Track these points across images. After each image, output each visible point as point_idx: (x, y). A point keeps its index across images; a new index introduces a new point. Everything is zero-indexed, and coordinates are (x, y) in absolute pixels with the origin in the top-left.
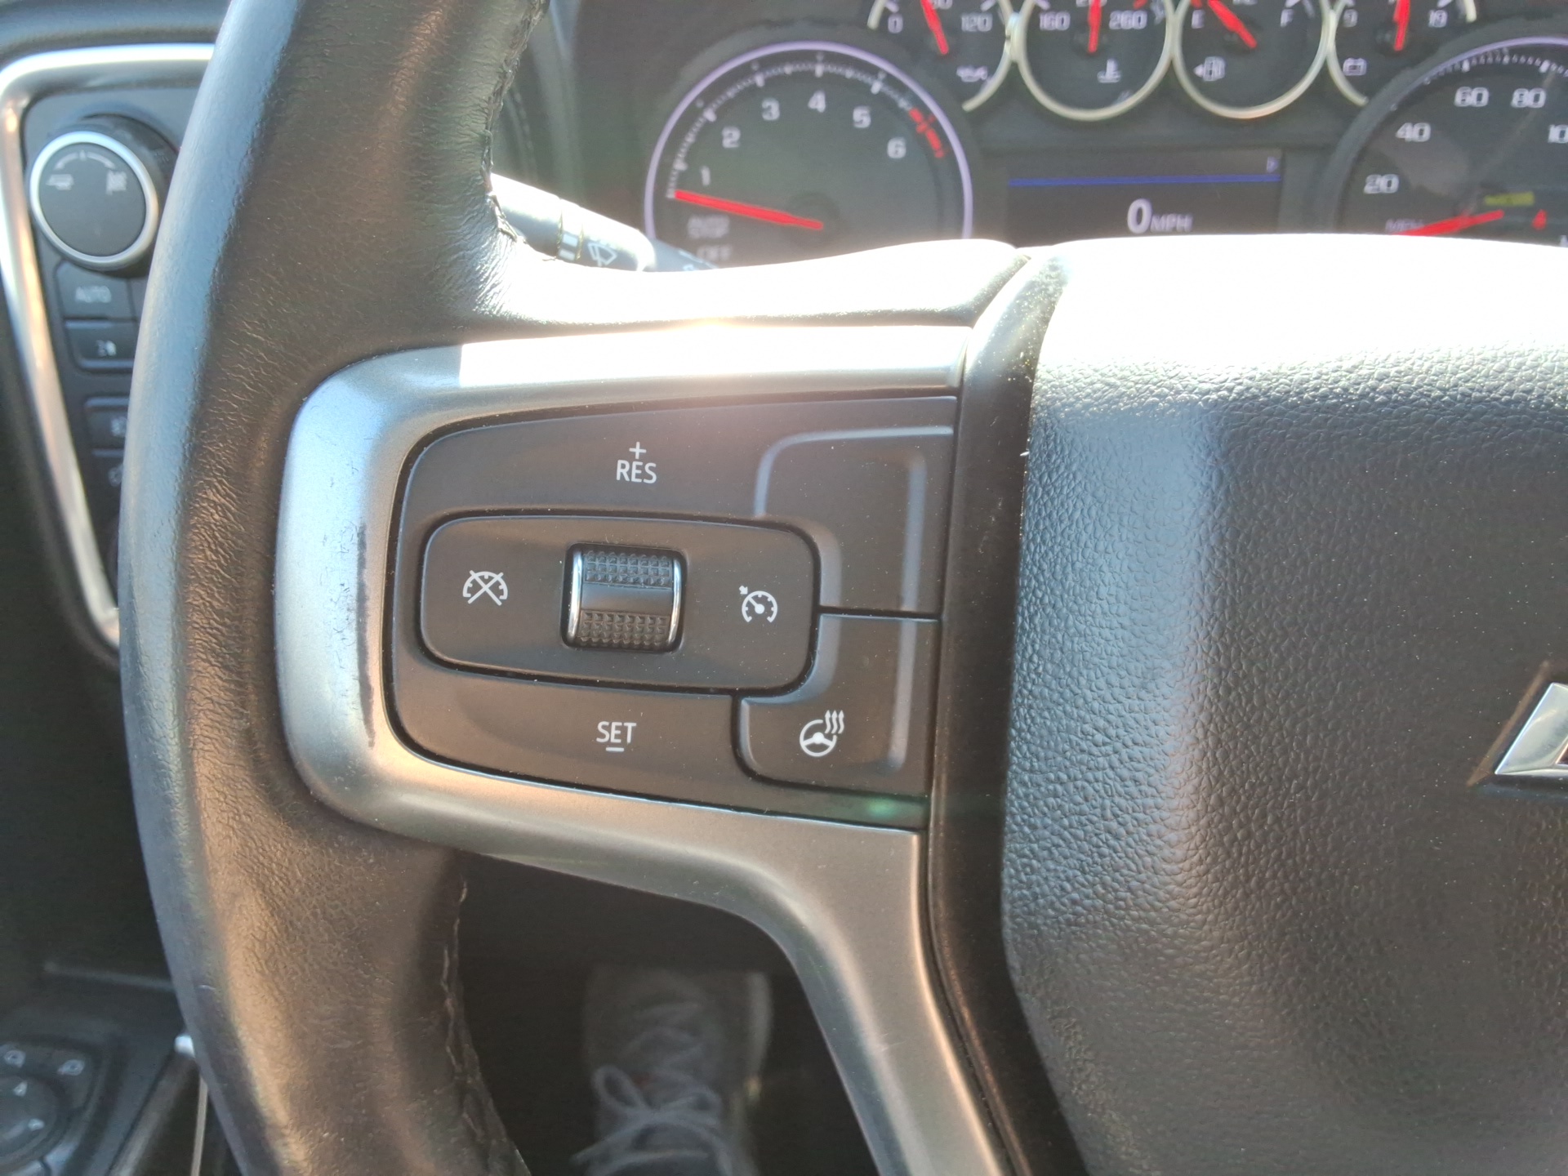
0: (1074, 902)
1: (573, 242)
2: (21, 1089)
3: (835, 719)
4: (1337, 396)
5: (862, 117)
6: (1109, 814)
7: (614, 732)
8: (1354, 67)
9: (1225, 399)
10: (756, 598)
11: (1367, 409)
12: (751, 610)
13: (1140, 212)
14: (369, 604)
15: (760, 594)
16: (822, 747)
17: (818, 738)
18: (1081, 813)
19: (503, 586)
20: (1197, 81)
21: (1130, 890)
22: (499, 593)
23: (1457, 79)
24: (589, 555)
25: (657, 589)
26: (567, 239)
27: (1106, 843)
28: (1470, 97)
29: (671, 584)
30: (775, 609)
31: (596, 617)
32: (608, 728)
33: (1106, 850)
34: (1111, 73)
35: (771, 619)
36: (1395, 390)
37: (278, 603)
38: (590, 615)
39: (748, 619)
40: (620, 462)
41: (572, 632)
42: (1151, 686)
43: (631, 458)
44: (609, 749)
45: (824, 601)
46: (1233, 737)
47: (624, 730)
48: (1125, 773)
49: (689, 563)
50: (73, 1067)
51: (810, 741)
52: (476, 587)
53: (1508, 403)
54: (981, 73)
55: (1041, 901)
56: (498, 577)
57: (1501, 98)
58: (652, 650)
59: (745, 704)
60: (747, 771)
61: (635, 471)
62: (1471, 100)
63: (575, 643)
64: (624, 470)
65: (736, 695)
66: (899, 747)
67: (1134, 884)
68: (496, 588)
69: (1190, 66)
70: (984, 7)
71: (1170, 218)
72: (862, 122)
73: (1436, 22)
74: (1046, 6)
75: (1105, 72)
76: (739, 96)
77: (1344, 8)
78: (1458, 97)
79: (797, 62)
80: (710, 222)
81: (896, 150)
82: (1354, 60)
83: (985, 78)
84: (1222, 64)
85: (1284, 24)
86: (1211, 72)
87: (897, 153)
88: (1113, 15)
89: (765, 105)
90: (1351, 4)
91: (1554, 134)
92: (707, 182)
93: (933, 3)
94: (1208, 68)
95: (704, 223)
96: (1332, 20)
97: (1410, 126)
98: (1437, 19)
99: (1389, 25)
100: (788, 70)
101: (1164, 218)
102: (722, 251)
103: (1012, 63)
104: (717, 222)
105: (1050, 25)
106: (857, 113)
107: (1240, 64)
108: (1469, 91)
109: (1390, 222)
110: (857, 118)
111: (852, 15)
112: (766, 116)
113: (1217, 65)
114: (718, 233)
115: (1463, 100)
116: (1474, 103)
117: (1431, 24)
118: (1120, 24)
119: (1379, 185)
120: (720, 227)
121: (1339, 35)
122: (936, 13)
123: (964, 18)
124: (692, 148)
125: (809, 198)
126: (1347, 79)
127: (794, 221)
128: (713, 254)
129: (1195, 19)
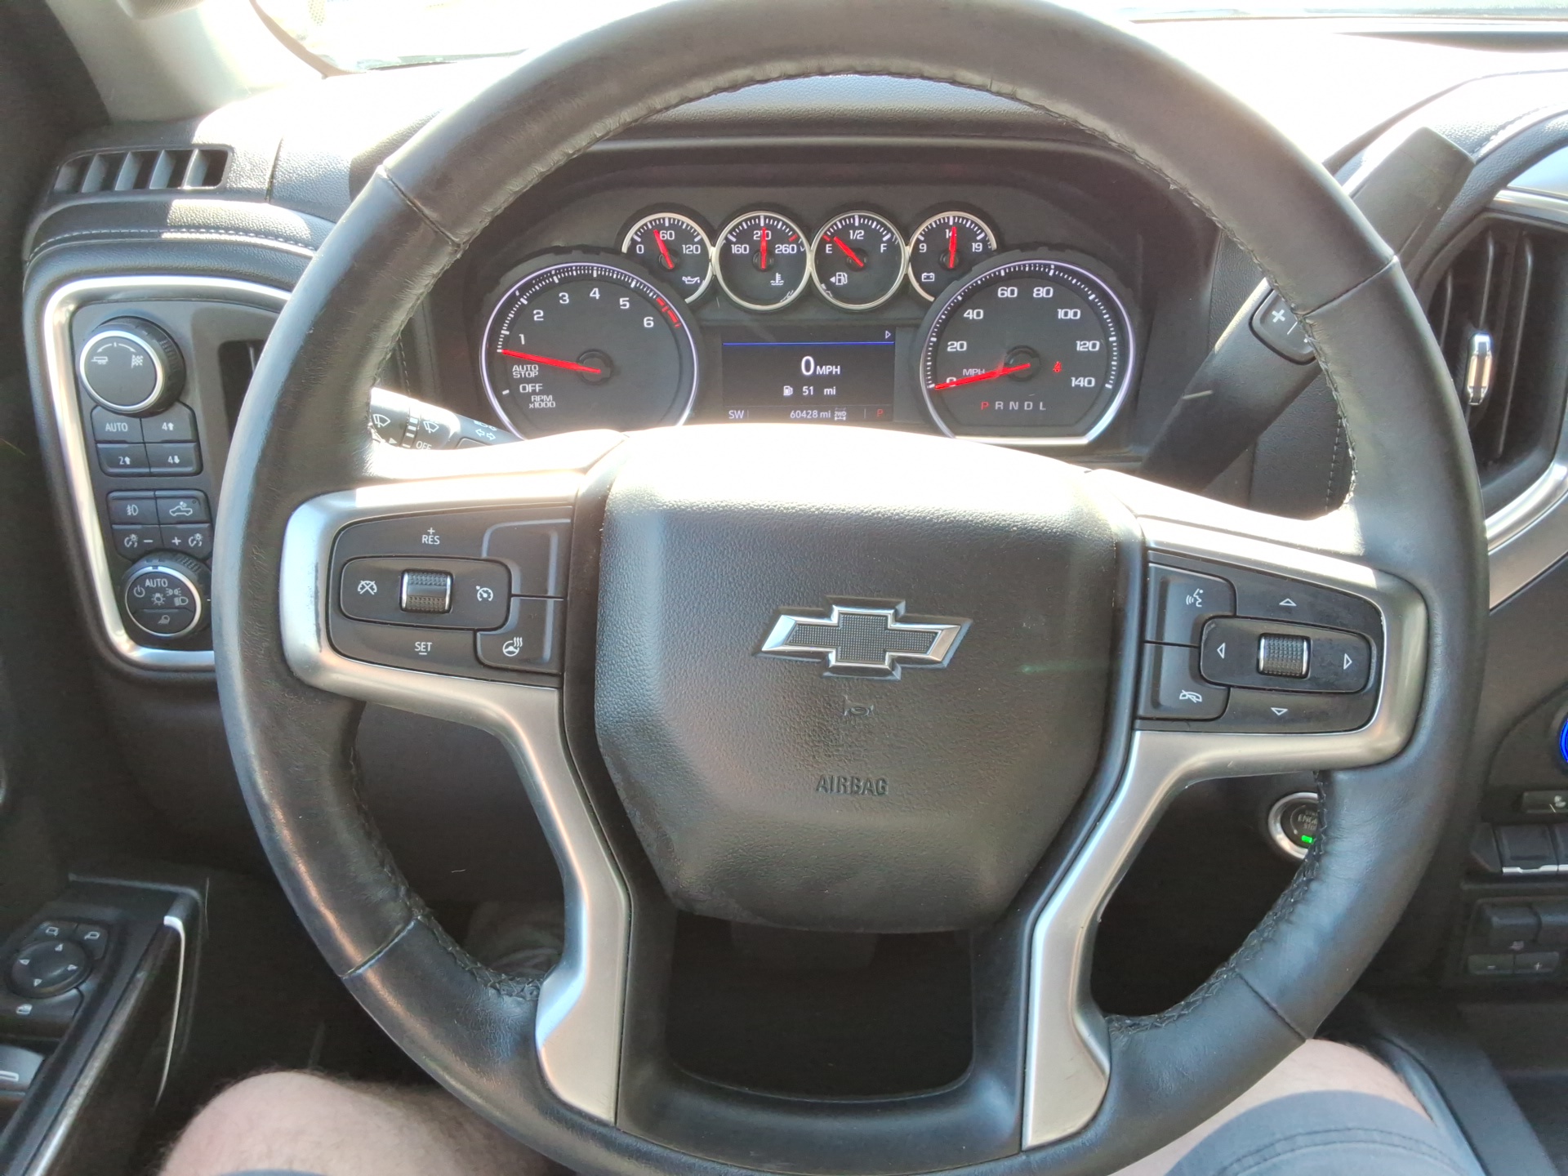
0: (618, 713)
1: (416, 422)
2: (60, 948)
3: (519, 641)
4: (705, 508)
5: (625, 303)
6: (628, 675)
7: (423, 646)
8: (928, 277)
9: (664, 509)
10: (484, 591)
11: (715, 513)
12: (481, 595)
13: (808, 363)
14: (319, 594)
15: (485, 589)
16: (513, 652)
17: (511, 649)
18: (620, 676)
19: (375, 587)
20: (831, 287)
21: (636, 704)
22: (373, 589)
23: (996, 281)
24: (411, 574)
25: (439, 587)
26: (412, 420)
27: (628, 687)
28: (1006, 292)
29: (445, 585)
30: (492, 595)
31: (414, 598)
32: (420, 645)
33: (628, 689)
34: (778, 281)
35: (490, 600)
36: (726, 506)
37: (281, 596)
38: (411, 598)
39: (480, 600)
40: (424, 536)
41: (404, 605)
42: (641, 622)
43: (428, 534)
44: (421, 654)
45: (513, 592)
46: (668, 640)
47: (427, 646)
48: (633, 657)
49: (454, 577)
50: (93, 935)
51: (507, 650)
52: (363, 587)
53: (767, 510)
54: (697, 279)
55: (608, 715)
56: (373, 583)
57: (1026, 293)
58: (439, 612)
59: (478, 634)
60: (481, 663)
61: (430, 539)
62: (1008, 294)
63: (405, 610)
64: (425, 539)
65: (475, 631)
66: (547, 652)
67: (637, 701)
68: (372, 588)
69: (824, 278)
70: (696, 240)
71: (828, 367)
72: (625, 305)
73: (976, 249)
74: (734, 240)
75: (775, 280)
76: (543, 289)
77: (918, 241)
78: (999, 292)
79: (580, 270)
80: (527, 368)
81: (648, 322)
82: (925, 274)
83: (699, 281)
84: (846, 276)
85: (882, 251)
86: (840, 281)
87: (649, 324)
88: (777, 246)
89: (560, 295)
90: (922, 238)
91: (1061, 314)
92: (523, 342)
93: (663, 237)
94: (838, 277)
95: (523, 368)
96: (907, 251)
97: (971, 311)
98: (977, 247)
99: (946, 252)
100: (575, 273)
101: (824, 367)
102: (535, 386)
103: (713, 275)
104: (531, 368)
105: (738, 251)
106: (621, 300)
107: (858, 276)
108: (1005, 288)
109: (965, 370)
110: (621, 303)
111: (611, 244)
112: (561, 301)
113: (844, 276)
114: (533, 375)
115: (1003, 294)
116: (1009, 296)
117: (974, 250)
118: (781, 251)
119: (955, 346)
120: (533, 371)
121: (915, 258)
122: (665, 242)
123: (684, 246)
124: (513, 320)
125: (592, 353)
126: (922, 285)
127: (581, 368)
128: (529, 388)
129: (827, 249)
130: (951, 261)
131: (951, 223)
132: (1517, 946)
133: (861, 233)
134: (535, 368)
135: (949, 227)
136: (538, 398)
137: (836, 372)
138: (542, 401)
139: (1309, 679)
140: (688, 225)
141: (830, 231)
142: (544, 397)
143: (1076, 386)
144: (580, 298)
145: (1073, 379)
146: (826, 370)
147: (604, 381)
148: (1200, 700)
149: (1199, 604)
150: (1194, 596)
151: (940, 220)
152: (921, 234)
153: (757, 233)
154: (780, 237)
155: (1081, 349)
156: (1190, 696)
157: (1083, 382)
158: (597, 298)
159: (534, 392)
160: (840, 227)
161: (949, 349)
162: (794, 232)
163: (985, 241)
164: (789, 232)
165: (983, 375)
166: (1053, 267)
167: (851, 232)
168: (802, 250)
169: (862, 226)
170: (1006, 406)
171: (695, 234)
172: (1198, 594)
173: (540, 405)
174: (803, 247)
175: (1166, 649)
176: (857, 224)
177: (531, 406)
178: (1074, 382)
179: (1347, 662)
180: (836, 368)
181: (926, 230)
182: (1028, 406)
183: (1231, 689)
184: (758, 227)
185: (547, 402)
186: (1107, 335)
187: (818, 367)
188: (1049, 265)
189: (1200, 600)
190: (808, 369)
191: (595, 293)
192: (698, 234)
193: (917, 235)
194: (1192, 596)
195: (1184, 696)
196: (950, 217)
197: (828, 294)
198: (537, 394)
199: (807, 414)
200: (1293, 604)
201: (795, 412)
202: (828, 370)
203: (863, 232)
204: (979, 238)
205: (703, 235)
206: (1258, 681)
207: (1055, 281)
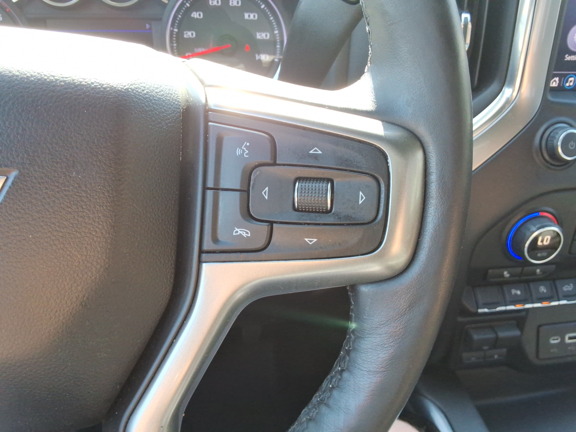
28: (214, 2)
91: (246, 16)
132: (486, 348)
139: (333, 214)
148: (249, 235)
149: (246, 154)
150: (243, 148)
155: (259, 38)
156: (241, 232)
172: (246, 146)
175: (222, 194)
179: (362, 198)
183: (274, 225)
186: (273, 30)
189: (247, 152)
194: (241, 149)
195: (237, 232)
200: (320, 152)
206: (294, 217)
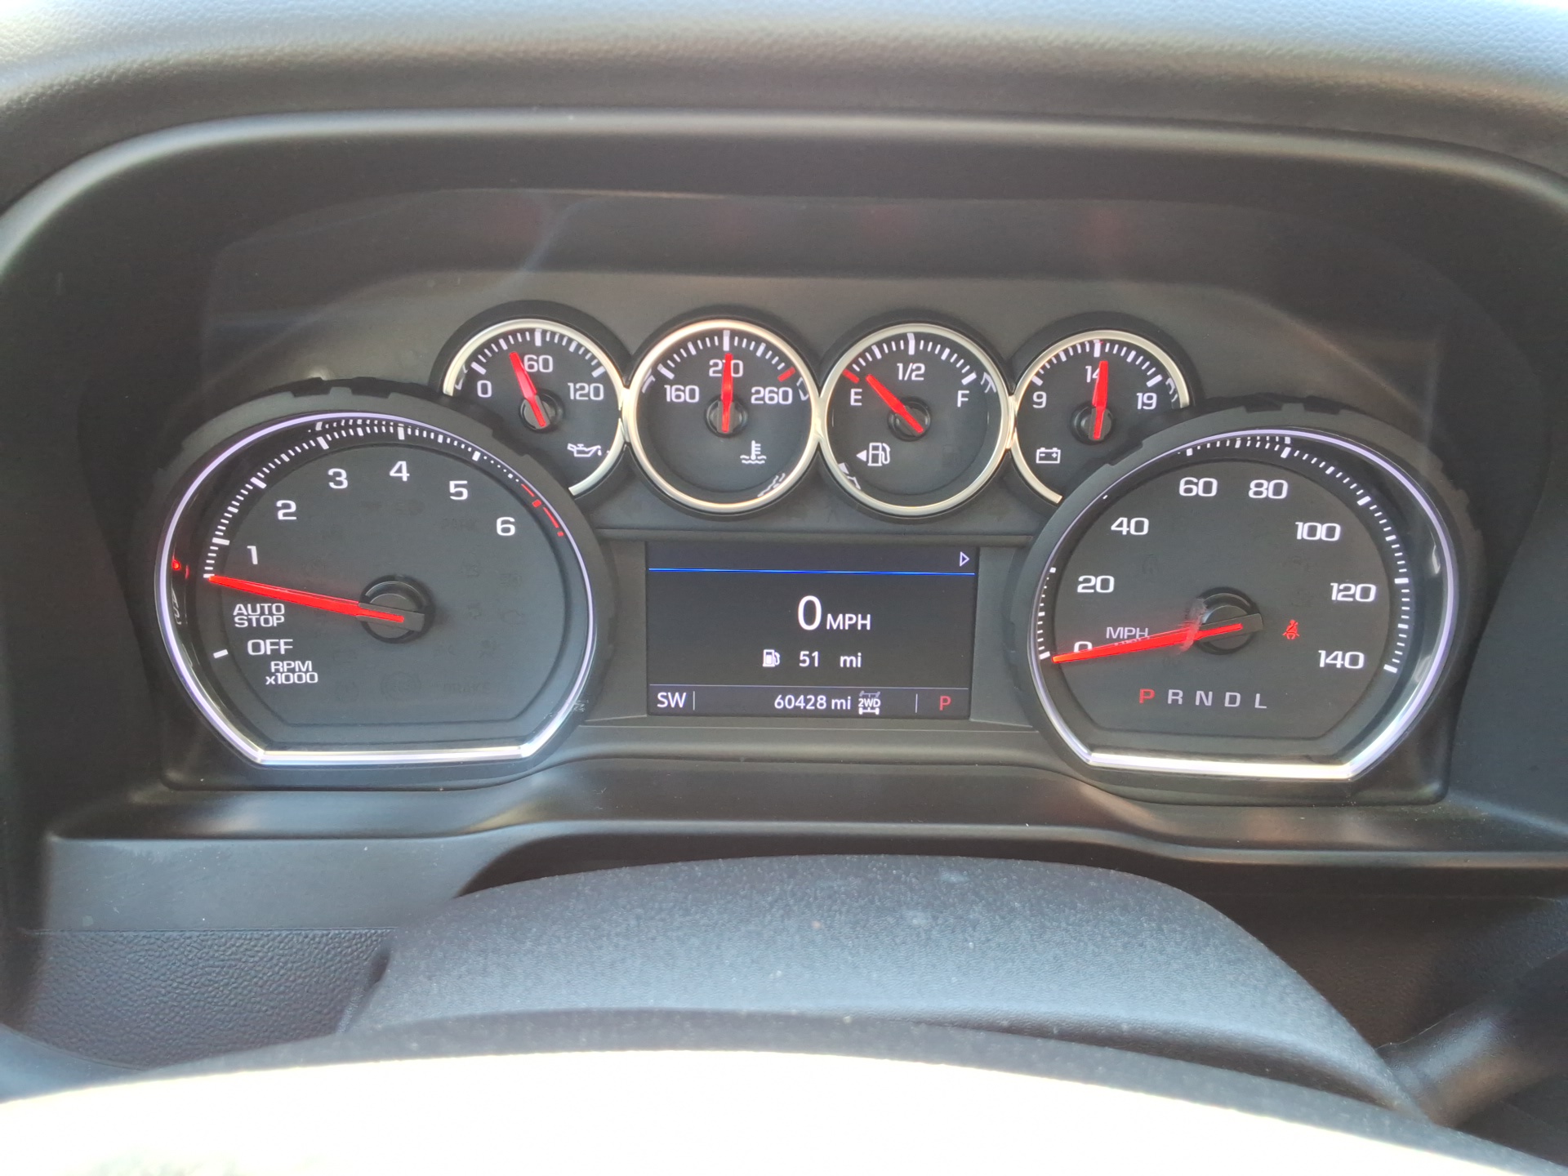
5: (458, 489)
8: (1048, 456)
13: (810, 607)
20: (856, 469)
23: (1179, 465)
28: (1193, 487)
34: (755, 455)
54: (595, 448)
57: (1233, 490)
62: (1198, 490)
69: (844, 452)
70: (596, 374)
71: (847, 616)
72: (460, 494)
73: (1144, 404)
74: (670, 375)
75: (749, 454)
76: (297, 461)
77: (1032, 387)
78: (1182, 487)
79: (372, 425)
80: (262, 608)
81: (506, 527)
82: (1043, 449)
83: (600, 453)
84: (888, 449)
85: (959, 405)
86: (875, 458)
87: (507, 530)
88: (753, 390)
89: (331, 472)
90: (1039, 382)
91: (1302, 530)
92: (255, 561)
93: (531, 367)
94: (871, 452)
95: (254, 610)
96: (1011, 406)
97: (1125, 520)
98: (1146, 401)
99: (1086, 408)
100: (360, 432)
101: (841, 616)
102: (278, 644)
103: (625, 442)
104: (270, 608)
105: (678, 397)
106: (452, 484)
107: (909, 448)
108: (1195, 480)
109: (1109, 629)
110: (452, 490)
111: (423, 377)
112: (332, 485)
113: (884, 449)
114: (273, 622)
115: (1188, 490)
116: (1201, 494)
117: (1139, 407)
118: (763, 399)
119: (1092, 584)
120: (276, 616)
121: (1026, 420)
122: (535, 378)
123: (571, 385)
124: (236, 520)
125: (389, 583)
126: (1037, 470)
127: (366, 612)
128: (266, 647)
129: (853, 397)
130: (1097, 425)
131: (1097, 354)
133: (919, 369)
134: (278, 609)
135: (1094, 363)
136: (283, 666)
137: (864, 626)
138: (293, 671)
140: (579, 346)
141: (859, 365)
142: (297, 664)
143: (1327, 665)
144: (370, 479)
145: (1323, 653)
146: (842, 621)
147: (410, 637)
151: (1074, 347)
152: (1038, 374)
153: (716, 365)
154: (761, 372)
155: (1340, 598)
157: (1342, 660)
158: (405, 479)
159: (276, 655)
160: (879, 356)
161: (1080, 589)
162: (789, 363)
163: (1163, 390)
164: (778, 363)
165: (1144, 641)
166: (1288, 441)
167: (901, 366)
168: (803, 398)
169: (920, 356)
170: (1189, 697)
171: (593, 363)
173: (287, 678)
174: (805, 392)
176: (912, 351)
177: (270, 680)
178: (1324, 660)
180: (864, 618)
181: (1048, 366)
182: (1232, 699)
184: (717, 352)
185: (303, 673)
186: (1391, 572)
187: (830, 616)
188: (1282, 438)
190: (810, 619)
191: (399, 470)
192: (599, 364)
193: (1031, 376)
196: (1095, 340)
197: (852, 482)
198: (282, 658)
199: (807, 701)
201: (783, 698)
202: (847, 622)
203: (923, 367)
204: (1150, 383)
205: (608, 366)
207: (1290, 468)
